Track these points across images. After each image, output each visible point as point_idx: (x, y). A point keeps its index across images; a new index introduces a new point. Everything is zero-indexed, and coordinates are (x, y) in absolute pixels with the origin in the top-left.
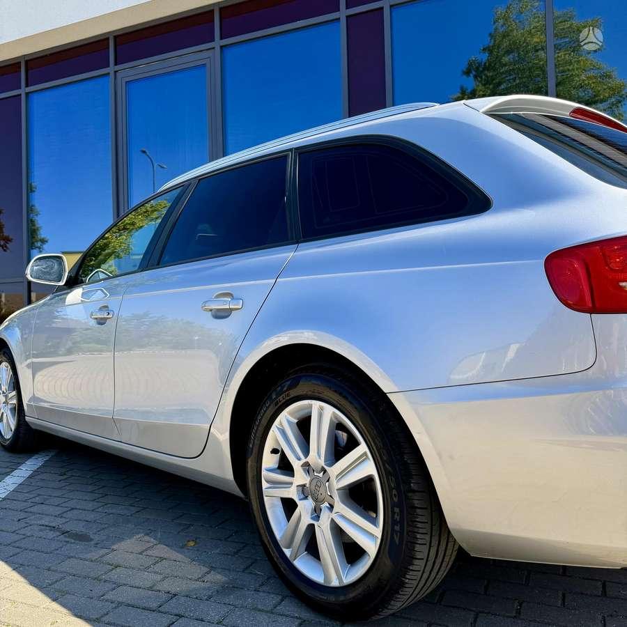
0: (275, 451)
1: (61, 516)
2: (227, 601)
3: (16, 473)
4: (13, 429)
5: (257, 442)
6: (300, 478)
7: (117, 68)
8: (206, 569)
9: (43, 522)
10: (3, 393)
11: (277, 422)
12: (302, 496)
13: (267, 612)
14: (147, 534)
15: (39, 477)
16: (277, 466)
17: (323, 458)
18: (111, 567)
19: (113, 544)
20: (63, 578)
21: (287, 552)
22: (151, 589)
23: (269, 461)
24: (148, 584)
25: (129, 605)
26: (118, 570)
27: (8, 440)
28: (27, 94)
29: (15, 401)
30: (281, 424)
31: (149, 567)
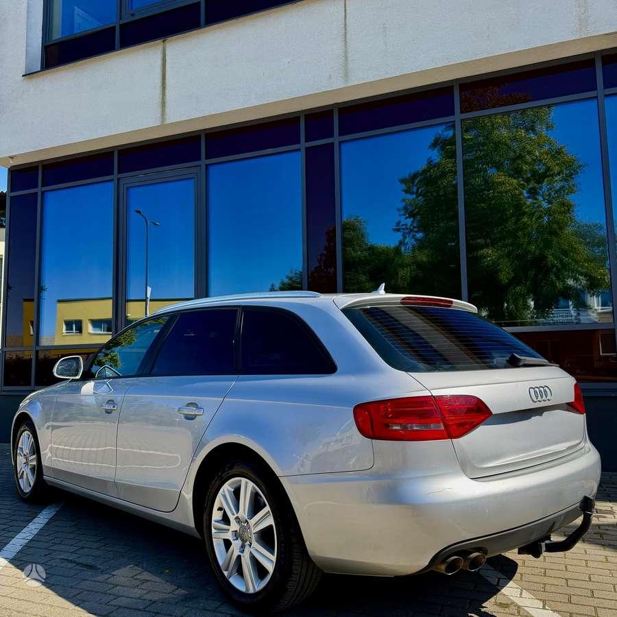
0: (220, 509)
1: (74, 552)
2: (187, 605)
3: (36, 520)
4: (32, 485)
5: (209, 502)
6: (234, 526)
7: (120, 176)
8: (176, 587)
9: (62, 557)
10: (25, 455)
11: (221, 490)
12: (235, 538)
13: (212, 611)
14: (136, 565)
15: (54, 524)
16: (221, 518)
17: (246, 514)
18: (112, 586)
19: (114, 571)
20: (82, 592)
21: (226, 573)
22: (139, 598)
23: (216, 515)
24: (137, 596)
25: (125, 607)
26: (118, 588)
27: (27, 493)
28: (43, 193)
29: (35, 463)
30: (224, 492)
31: (138, 586)
